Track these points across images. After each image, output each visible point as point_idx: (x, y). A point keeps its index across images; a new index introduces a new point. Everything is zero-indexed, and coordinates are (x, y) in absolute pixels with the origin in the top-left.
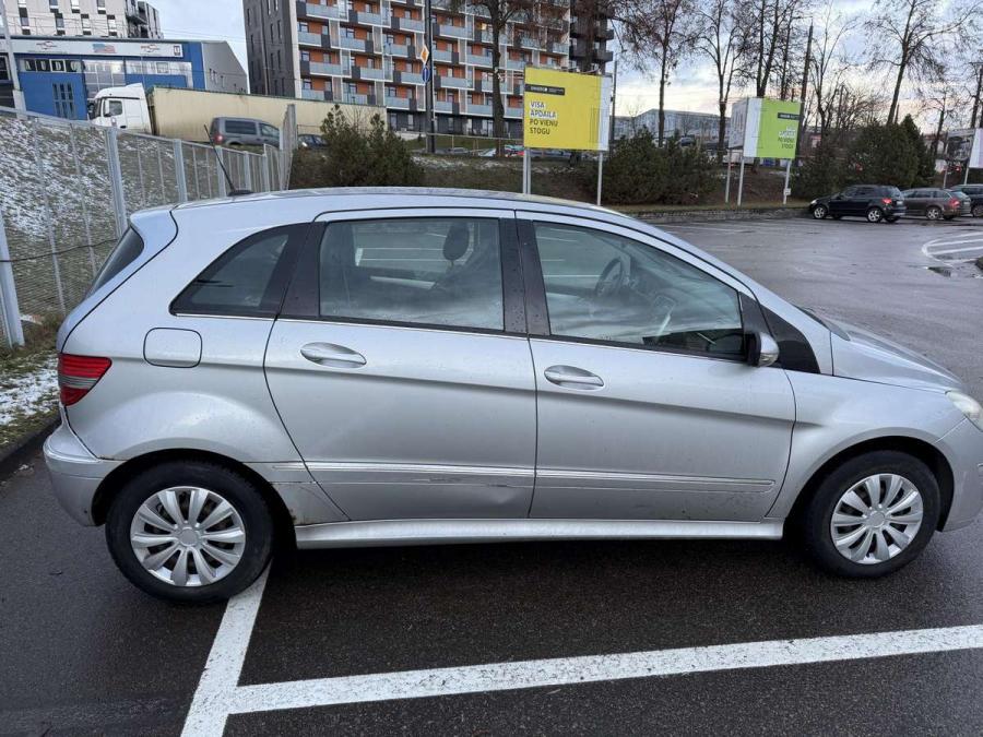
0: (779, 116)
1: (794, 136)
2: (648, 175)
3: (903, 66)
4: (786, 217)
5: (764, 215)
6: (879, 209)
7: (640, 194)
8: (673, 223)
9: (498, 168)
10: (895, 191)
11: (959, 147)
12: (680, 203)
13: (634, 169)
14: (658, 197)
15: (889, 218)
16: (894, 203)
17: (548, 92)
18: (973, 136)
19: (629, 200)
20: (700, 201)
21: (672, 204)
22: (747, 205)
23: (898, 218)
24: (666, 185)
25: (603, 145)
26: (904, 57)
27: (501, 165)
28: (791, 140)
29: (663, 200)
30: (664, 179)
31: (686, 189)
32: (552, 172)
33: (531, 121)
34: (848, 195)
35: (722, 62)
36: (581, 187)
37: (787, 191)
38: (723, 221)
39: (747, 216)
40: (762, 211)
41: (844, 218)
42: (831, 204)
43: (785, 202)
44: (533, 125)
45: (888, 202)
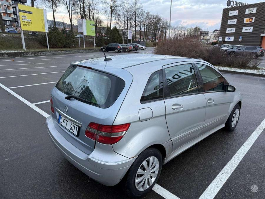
0: (90, 24)
1: (94, 30)
2: (60, 39)
3: (111, 14)
4: (96, 51)
5: (91, 51)
6: (118, 49)
7: (59, 45)
8: (70, 53)
9: (8, 36)
10: (120, 45)
11: (125, 34)
12: (69, 48)
13: (56, 38)
14: (63, 46)
15: (119, 51)
16: (120, 48)
17: (27, 13)
18: (128, 32)
19: (56, 47)
20: (74, 47)
21: (67, 48)
22: (86, 48)
23: (121, 51)
24: (65, 42)
25: (47, 30)
26: (111, 11)
27: (9, 35)
28: (94, 31)
29: (65, 47)
30: (64, 41)
31: (70, 44)
32: (27, 38)
33: (23, 22)
34: (110, 46)
35: (69, 8)
36: (38, 42)
37: (95, 44)
38: (82, 53)
39: (88, 51)
40: (91, 50)
41: (109, 51)
42: (106, 48)
43: (95, 47)
44: (24, 23)
45: (119, 47)
